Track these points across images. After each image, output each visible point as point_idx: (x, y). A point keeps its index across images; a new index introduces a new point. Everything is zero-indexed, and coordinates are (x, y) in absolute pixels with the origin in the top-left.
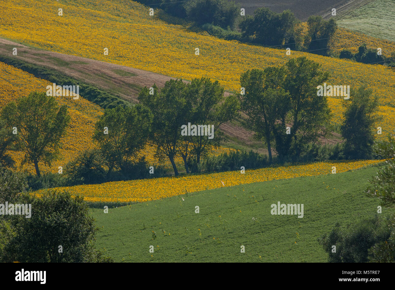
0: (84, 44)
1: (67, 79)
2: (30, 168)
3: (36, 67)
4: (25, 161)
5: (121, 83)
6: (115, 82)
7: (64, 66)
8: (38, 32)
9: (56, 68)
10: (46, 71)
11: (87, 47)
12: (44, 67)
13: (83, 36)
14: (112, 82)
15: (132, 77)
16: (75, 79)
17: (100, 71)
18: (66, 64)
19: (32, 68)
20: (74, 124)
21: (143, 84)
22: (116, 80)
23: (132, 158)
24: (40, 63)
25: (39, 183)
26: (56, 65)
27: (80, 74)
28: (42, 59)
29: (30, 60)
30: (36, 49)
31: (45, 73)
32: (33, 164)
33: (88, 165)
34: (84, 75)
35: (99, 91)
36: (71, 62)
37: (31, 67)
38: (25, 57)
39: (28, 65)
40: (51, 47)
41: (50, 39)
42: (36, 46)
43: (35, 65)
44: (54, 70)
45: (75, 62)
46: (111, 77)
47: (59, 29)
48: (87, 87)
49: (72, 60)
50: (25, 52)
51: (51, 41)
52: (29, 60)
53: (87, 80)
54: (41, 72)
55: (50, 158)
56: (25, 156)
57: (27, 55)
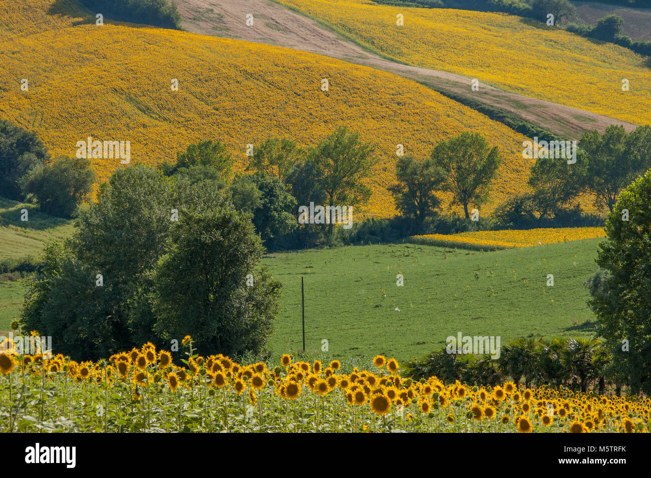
0: (558, 89)
1: (522, 122)
2: (460, 210)
3: (491, 109)
4: (453, 203)
5: (578, 129)
6: (572, 127)
7: (522, 108)
8: (514, 75)
9: (513, 110)
10: (502, 113)
11: (560, 92)
12: (501, 110)
13: (560, 81)
14: (568, 127)
15: (591, 123)
16: (530, 122)
17: (558, 115)
18: (524, 107)
19: (488, 110)
20: (521, 168)
21: (601, 131)
22: (573, 126)
23: (568, 206)
24: (498, 105)
25: (466, 225)
26: (514, 108)
27: (537, 117)
28: (501, 101)
29: (488, 102)
30: (505, 91)
31: (501, 115)
32: (463, 206)
33: (516, 210)
34: (541, 119)
35: (553, 135)
36: (531, 105)
37: (487, 108)
38: (484, 98)
39: (485, 106)
40: (523, 90)
41: (524, 82)
42: (506, 88)
43: (492, 106)
44: (511, 112)
45: (534, 105)
46: (569, 123)
47: (536, 73)
48: (541, 131)
49: (533, 103)
50: (485, 93)
51: (523, 84)
52: (486, 101)
53: (542, 125)
54: (497, 114)
55: (479, 201)
56: (454, 198)
57: (486, 96)
